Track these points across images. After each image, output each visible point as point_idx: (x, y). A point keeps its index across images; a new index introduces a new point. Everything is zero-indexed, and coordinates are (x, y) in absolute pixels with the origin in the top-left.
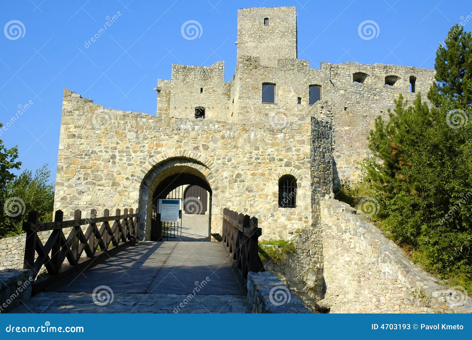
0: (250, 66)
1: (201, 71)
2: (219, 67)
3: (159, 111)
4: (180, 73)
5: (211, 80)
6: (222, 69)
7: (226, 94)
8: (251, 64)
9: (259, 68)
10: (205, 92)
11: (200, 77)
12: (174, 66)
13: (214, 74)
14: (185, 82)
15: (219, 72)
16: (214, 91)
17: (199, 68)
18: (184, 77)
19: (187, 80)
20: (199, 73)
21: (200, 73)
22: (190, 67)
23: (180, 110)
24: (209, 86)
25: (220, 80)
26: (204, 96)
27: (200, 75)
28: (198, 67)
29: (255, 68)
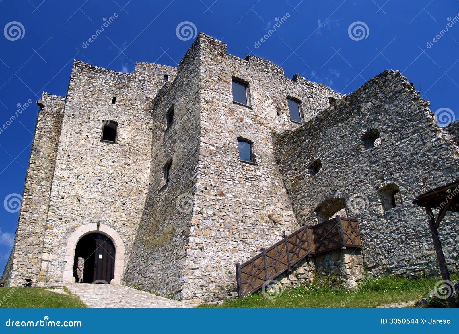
0: (214, 51)
1: (115, 76)
2: (139, 77)
3: (40, 132)
4: (84, 72)
5: (128, 90)
6: (144, 80)
7: (148, 110)
8: (215, 48)
9: (227, 57)
10: (118, 103)
11: (113, 83)
12: (76, 63)
13: (133, 84)
14: (91, 85)
15: (140, 83)
16: (131, 104)
17: (113, 73)
18: (90, 79)
19: (94, 84)
20: (112, 79)
21: (114, 79)
22: (99, 68)
23: (79, 120)
24: (125, 97)
25: (140, 92)
26: (118, 107)
27: (113, 81)
28: (112, 71)
29: (221, 56)
